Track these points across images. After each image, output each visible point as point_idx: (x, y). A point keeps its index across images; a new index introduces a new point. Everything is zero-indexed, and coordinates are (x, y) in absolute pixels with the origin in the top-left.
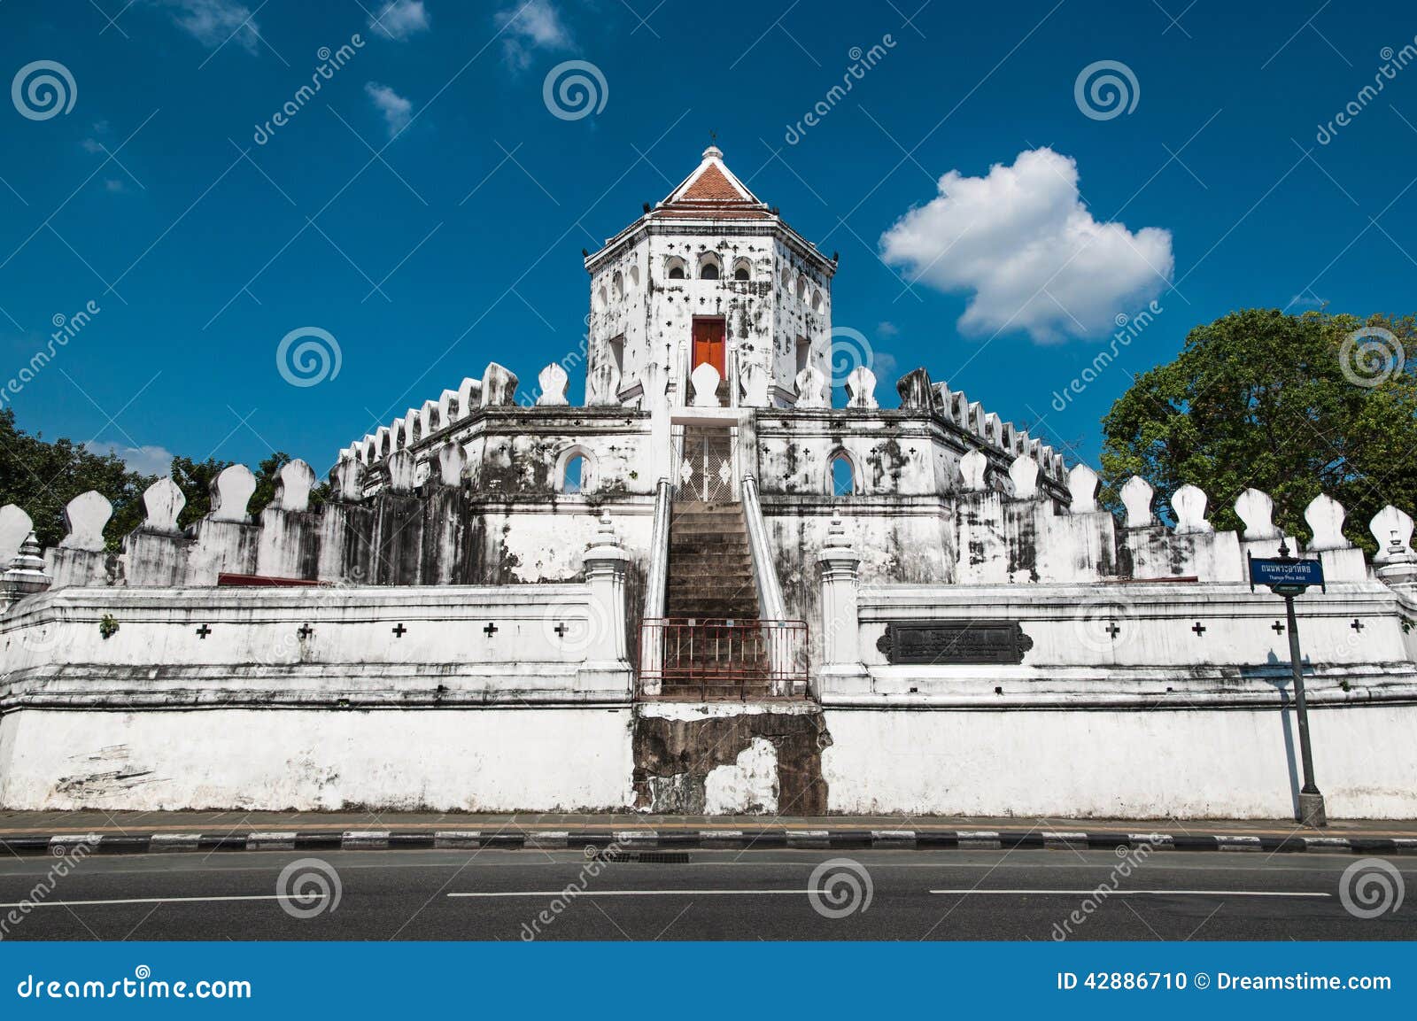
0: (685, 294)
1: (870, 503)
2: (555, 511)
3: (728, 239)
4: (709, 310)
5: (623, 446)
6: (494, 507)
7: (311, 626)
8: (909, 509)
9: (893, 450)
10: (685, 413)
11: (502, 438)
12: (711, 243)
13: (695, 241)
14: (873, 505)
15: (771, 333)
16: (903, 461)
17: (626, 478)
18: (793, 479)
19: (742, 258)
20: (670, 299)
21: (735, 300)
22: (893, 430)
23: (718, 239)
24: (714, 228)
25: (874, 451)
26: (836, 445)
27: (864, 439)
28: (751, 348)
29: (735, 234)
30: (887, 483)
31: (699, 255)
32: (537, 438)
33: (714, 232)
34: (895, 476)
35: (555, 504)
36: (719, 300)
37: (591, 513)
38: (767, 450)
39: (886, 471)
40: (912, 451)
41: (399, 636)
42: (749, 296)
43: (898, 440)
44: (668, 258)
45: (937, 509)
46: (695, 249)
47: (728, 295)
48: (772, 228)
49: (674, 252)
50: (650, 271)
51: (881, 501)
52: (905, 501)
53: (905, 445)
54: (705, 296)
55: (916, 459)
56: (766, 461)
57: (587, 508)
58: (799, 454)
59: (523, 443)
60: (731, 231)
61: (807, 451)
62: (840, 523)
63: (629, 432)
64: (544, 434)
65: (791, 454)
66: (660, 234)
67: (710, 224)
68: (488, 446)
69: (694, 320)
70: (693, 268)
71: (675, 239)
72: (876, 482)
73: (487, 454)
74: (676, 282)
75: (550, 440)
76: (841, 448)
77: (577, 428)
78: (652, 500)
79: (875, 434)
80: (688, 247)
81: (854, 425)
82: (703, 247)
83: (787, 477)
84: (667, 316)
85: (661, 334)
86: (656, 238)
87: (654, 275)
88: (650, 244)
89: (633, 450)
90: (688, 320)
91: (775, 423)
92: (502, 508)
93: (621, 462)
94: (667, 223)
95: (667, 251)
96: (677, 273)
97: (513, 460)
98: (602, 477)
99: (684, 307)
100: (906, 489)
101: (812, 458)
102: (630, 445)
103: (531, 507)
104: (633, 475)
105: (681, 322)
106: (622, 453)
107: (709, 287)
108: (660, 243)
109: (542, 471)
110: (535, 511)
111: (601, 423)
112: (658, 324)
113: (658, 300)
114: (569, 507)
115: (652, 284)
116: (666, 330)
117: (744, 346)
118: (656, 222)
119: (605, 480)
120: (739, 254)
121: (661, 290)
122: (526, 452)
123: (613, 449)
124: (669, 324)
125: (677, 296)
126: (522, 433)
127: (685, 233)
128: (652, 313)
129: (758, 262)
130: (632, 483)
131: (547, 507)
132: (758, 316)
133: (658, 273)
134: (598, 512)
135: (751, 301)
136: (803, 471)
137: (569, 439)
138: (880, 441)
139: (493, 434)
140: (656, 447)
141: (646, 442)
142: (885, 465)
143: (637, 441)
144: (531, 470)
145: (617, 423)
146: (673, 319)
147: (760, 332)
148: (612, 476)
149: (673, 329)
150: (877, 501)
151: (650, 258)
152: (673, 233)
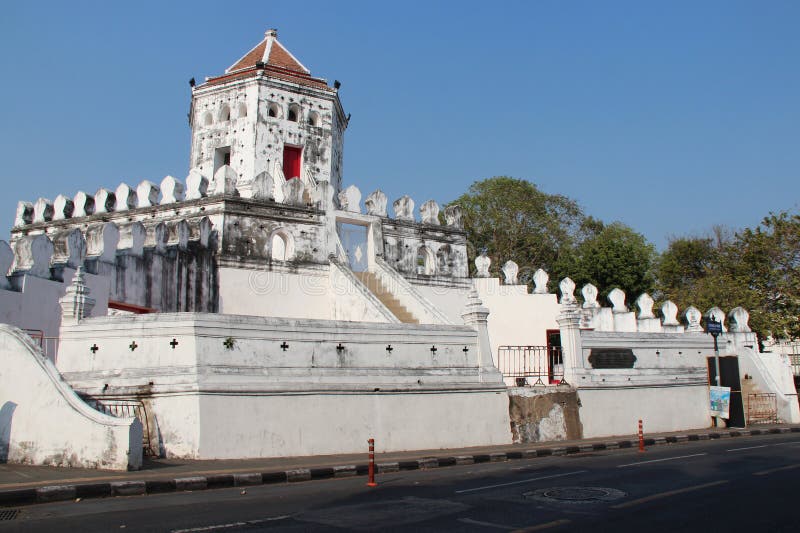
0: (280, 128)
1: (440, 279)
2: (271, 270)
3: (307, 98)
4: (292, 141)
5: (308, 231)
6: (233, 264)
8: (459, 285)
9: (448, 250)
10: (343, 215)
11: (235, 218)
12: (297, 98)
13: (288, 95)
15: (330, 162)
16: (453, 257)
17: (310, 251)
18: (401, 262)
19: (314, 112)
20: (271, 130)
21: (309, 138)
22: (449, 238)
23: (301, 97)
24: (300, 89)
25: (439, 250)
26: (421, 245)
27: (435, 243)
28: (318, 170)
29: (312, 96)
30: (446, 269)
31: (290, 105)
32: (258, 220)
33: (298, 91)
34: (451, 265)
35: (271, 265)
36: (300, 136)
37: (291, 272)
38: (387, 244)
39: (446, 262)
40: (457, 252)
42: (318, 137)
43: (451, 245)
44: (271, 102)
46: (287, 100)
47: (305, 134)
48: (333, 96)
49: (274, 100)
50: (258, 109)
51: (445, 279)
53: (453, 247)
54: (293, 132)
55: (459, 257)
56: (387, 251)
57: (287, 269)
58: (403, 248)
59: (247, 222)
60: (310, 94)
61: (407, 246)
63: (313, 223)
64: (262, 217)
65: (400, 244)
66: (266, 85)
67: (297, 86)
68: (227, 222)
69: (285, 147)
70: (283, 111)
71: (275, 91)
72: (441, 269)
73: (226, 227)
74: (273, 120)
75: (265, 222)
76: (424, 246)
77: (281, 217)
78: (327, 268)
79: (439, 240)
80: (283, 98)
81: (430, 233)
82: (292, 100)
83: (398, 260)
84: (268, 141)
85: (264, 152)
86: (263, 88)
87: (261, 112)
88: (259, 91)
89: (315, 234)
90: (281, 145)
91: (391, 227)
92: (238, 264)
93: (308, 242)
94: (272, 80)
95: (270, 98)
96: (272, 113)
97: (243, 233)
98: (297, 250)
99: (279, 137)
100: (455, 273)
101: (410, 251)
102: (313, 231)
103: (255, 266)
104: (315, 250)
105: (277, 146)
106: (309, 236)
107: (294, 126)
108: (266, 91)
109: (261, 242)
110: (258, 269)
111: (295, 215)
112: (262, 146)
113: (263, 129)
114: (278, 268)
115: (259, 117)
116: (268, 150)
117: (314, 168)
118: (265, 78)
119: (299, 252)
120: (313, 109)
121: (265, 123)
122: (250, 228)
123: (303, 232)
124: (269, 146)
125: (274, 128)
126: (248, 215)
127: (282, 89)
128: (259, 137)
129: (323, 116)
130: (315, 255)
131: (266, 267)
132: (323, 151)
133: (264, 111)
134: (296, 273)
135: (319, 139)
136: (406, 258)
137: (276, 223)
138: (443, 244)
139: (229, 214)
140: (328, 234)
141: (322, 230)
142: (445, 259)
143: (317, 229)
144: (254, 241)
145: (305, 216)
146: (272, 144)
147: (324, 161)
148: (303, 250)
149: (272, 150)
150: (443, 279)
151: (259, 100)
152: (274, 87)
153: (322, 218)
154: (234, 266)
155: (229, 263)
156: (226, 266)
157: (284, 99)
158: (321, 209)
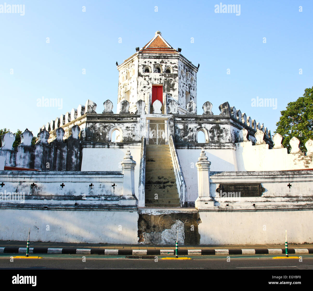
0: (150, 77)
1: (211, 145)
2: (108, 147)
3: (164, 60)
4: (156, 83)
5: (130, 126)
7: (35, 183)
8: (223, 147)
9: (218, 128)
10: (151, 116)
11: (92, 124)
12: (158, 61)
13: (153, 61)
14: (212, 146)
15: (177, 90)
16: (221, 132)
17: (131, 137)
18: (186, 137)
20: (145, 79)
21: (166, 79)
22: (218, 121)
23: (161, 60)
24: (159, 56)
25: (212, 128)
26: (199, 127)
27: (209, 125)
28: (171, 95)
29: (166, 58)
30: (216, 139)
31: (154, 65)
32: (103, 124)
33: (159, 58)
34: (218, 137)
35: (108, 145)
36: (161, 79)
37: (120, 148)
38: (177, 128)
39: (216, 135)
40: (224, 128)
41: (62, 187)
42: (170, 78)
43: (220, 125)
44: (144, 66)
45: (232, 147)
46: (153, 63)
47: (163, 78)
48: (178, 57)
49: (146, 64)
50: (138, 70)
51: (214, 145)
52: (222, 145)
53: (222, 126)
54: (156, 78)
55: (225, 131)
56: (177, 132)
57: (118, 147)
58: (188, 130)
59: (98, 125)
60: (165, 57)
61: (190, 128)
62: (204, 152)
63: (133, 122)
64: (105, 122)
65: (186, 128)
66: (142, 58)
68: (87, 126)
69: (153, 86)
70: (152, 69)
71: (147, 60)
72: (212, 138)
73: (87, 129)
74: (147, 74)
75: (106, 124)
76: (201, 128)
77: (116, 121)
78: (140, 144)
79: (211, 123)
81: (205, 120)
82: (155, 62)
83: (184, 137)
84: (144, 84)
85: (142, 90)
86: (140, 60)
87: (140, 71)
88: (139, 61)
89: (134, 128)
90: (151, 85)
91: (180, 119)
92: (92, 146)
93: (130, 132)
94: (144, 55)
95: (144, 64)
96: (147, 70)
97: (95, 131)
98: (124, 136)
99: (149, 82)
100: (222, 141)
101: (192, 131)
102: (133, 126)
103: (101, 146)
104: (134, 136)
105: (148, 86)
106: (130, 129)
107: (157, 75)
108: (142, 61)
109: (105, 134)
110: (102, 147)
111: (124, 119)
112: (141, 87)
113: (141, 79)
114: (113, 146)
115: (139, 75)
116: (144, 89)
117: (169, 94)
118: (140, 55)
119: (125, 138)
120: (167, 65)
121: (142, 76)
122: (99, 128)
123: (127, 127)
124: (145, 87)
125: (147, 78)
126: (98, 122)
127: (150, 58)
128: (139, 83)
129: (173, 67)
130: (133, 138)
131: (106, 146)
132: (173, 85)
133: (141, 71)
134: (123, 148)
135: (171, 80)
136: (189, 135)
137: (113, 124)
138: (214, 125)
139: (89, 122)
140: (142, 127)
141: (138, 125)
142: (215, 133)
143: (135, 125)
144: (101, 134)
145: (129, 119)
146: (146, 85)
147: (174, 90)
148: (127, 136)
149: (146, 89)
150: (213, 145)
151: (139, 66)
152: (146, 58)
153: (138, 119)
154: (90, 147)
155: (87, 146)
156: (86, 147)
157: (151, 63)
158: (138, 114)
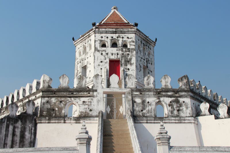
0: (107, 52)
1: (170, 119)
2: (65, 122)
3: (120, 35)
4: (113, 57)
5: (87, 101)
6: (44, 121)
8: (184, 121)
9: (177, 102)
10: (108, 90)
11: (47, 99)
12: (115, 36)
13: (110, 35)
14: (171, 120)
15: (135, 64)
16: (181, 105)
17: (88, 111)
18: (144, 111)
19: (125, 41)
20: (102, 54)
21: (123, 54)
22: (177, 95)
23: (117, 35)
24: (116, 31)
25: (171, 102)
26: (158, 100)
27: (167, 98)
28: (128, 69)
30: (175, 112)
31: (111, 40)
32: (59, 98)
33: (115, 32)
34: (178, 110)
35: (65, 120)
36: (118, 54)
37: (76, 123)
38: (135, 102)
39: (175, 109)
40: (184, 102)
42: (127, 53)
43: (179, 98)
44: (101, 41)
45: (193, 121)
46: (110, 38)
47: (120, 52)
48: (135, 31)
49: (103, 39)
50: (95, 45)
51: (174, 119)
52: (182, 119)
53: (181, 100)
54: (113, 53)
55: (185, 105)
56: (135, 106)
57: (74, 121)
58: (146, 104)
59: (53, 100)
60: (122, 32)
61: (148, 102)
62: (163, 125)
63: (89, 96)
64: (61, 97)
65: (143, 102)
66: (98, 33)
67: (114, 30)
68: (43, 101)
69: (110, 61)
70: (108, 43)
71: (103, 35)
72: (172, 112)
73: (42, 104)
74: (104, 49)
75: (63, 99)
76: (160, 101)
77: (72, 95)
78: (98, 118)
79: (170, 96)
80: (107, 37)
81: (164, 93)
82: (112, 37)
83: (142, 111)
84: (101, 59)
85: (99, 65)
86: (97, 35)
88: (95, 36)
89: (91, 102)
90: (108, 60)
91: (138, 93)
92: (47, 121)
93: (87, 106)
94: (100, 30)
95: (101, 39)
96: (104, 45)
97: (51, 105)
98: (80, 111)
99: (106, 56)
100: (182, 114)
101: (150, 105)
102: (90, 101)
103: (57, 121)
104: (91, 110)
105: (105, 61)
106: (87, 103)
107: (114, 50)
108: (98, 36)
109: (60, 109)
110: (58, 123)
111: (80, 94)
112: (98, 62)
113: (98, 54)
114: (69, 121)
115: (96, 49)
116: (101, 64)
117: (126, 69)
118: (97, 30)
119: (81, 112)
120: (124, 39)
121: (99, 51)
122: (55, 103)
123: (84, 102)
124: (101, 62)
125: (104, 53)
126: (54, 97)
127: (106, 33)
128: (96, 58)
129: (130, 42)
130: (90, 113)
131: (62, 121)
132: (131, 59)
133: (98, 45)
134: (79, 123)
135: (128, 54)
136: (147, 109)
137: (69, 99)
138: (173, 99)
139: (44, 97)
140: (98, 101)
141: (95, 100)
142: (175, 107)
143: (92, 99)
144: (57, 109)
145: (85, 93)
146: (103, 60)
147: (131, 64)
148: (84, 111)
149: (103, 63)
150: (172, 118)
151: (95, 41)
152: (102, 33)
153: (95, 93)
154: (45, 123)
155: (42, 121)
156: (41, 123)
158: (94, 88)
